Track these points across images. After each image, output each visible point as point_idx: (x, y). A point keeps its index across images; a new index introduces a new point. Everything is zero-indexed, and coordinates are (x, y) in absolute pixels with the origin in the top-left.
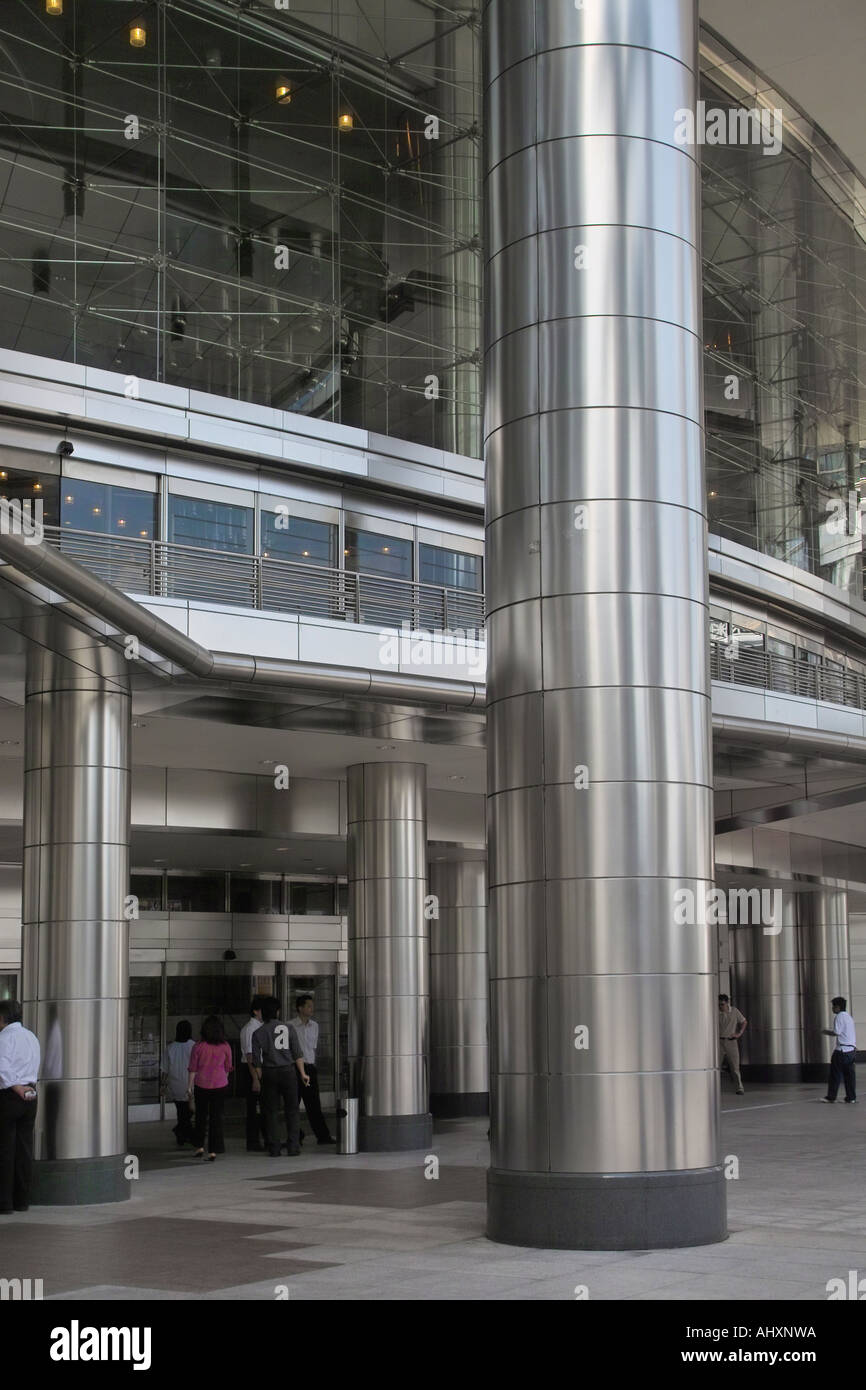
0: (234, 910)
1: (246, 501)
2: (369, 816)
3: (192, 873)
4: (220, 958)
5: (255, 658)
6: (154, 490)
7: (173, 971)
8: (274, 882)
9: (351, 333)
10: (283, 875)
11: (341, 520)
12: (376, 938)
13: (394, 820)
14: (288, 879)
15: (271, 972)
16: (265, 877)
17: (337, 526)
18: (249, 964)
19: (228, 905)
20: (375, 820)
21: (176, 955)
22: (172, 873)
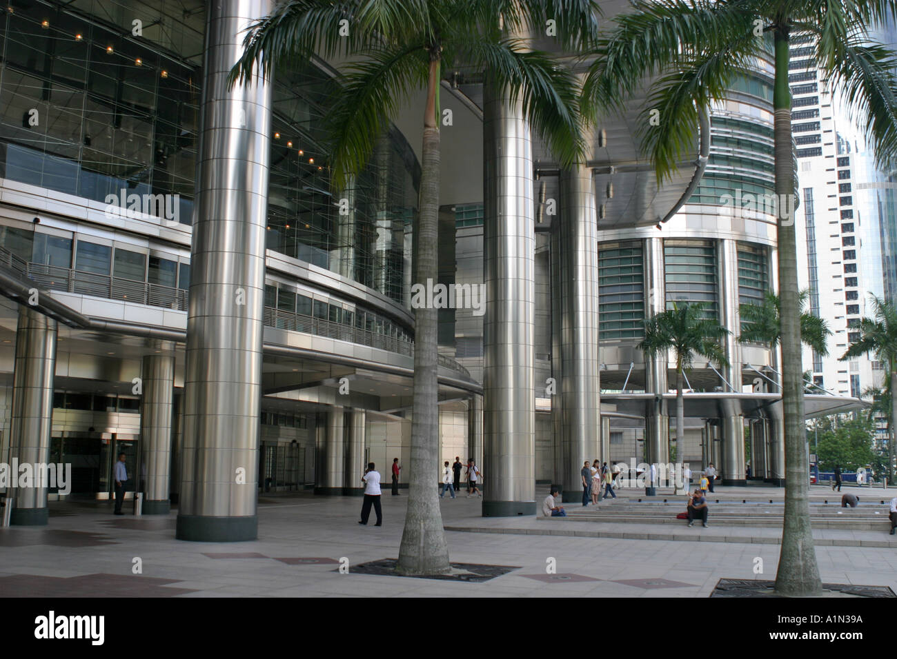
0: (94, 410)
1: (109, 244)
2: (151, 377)
3: (78, 393)
4: (87, 430)
5: (106, 321)
6: (71, 238)
7: (66, 435)
8: (114, 398)
9: (165, 147)
10: (117, 395)
11: (147, 253)
12: (151, 427)
13: (161, 380)
14: (120, 397)
15: (110, 438)
16: (110, 396)
17: (146, 255)
18: (100, 434)
19: (92, 408)
20: (153, 379)
21: (68, 429)
22: (69, 392)
